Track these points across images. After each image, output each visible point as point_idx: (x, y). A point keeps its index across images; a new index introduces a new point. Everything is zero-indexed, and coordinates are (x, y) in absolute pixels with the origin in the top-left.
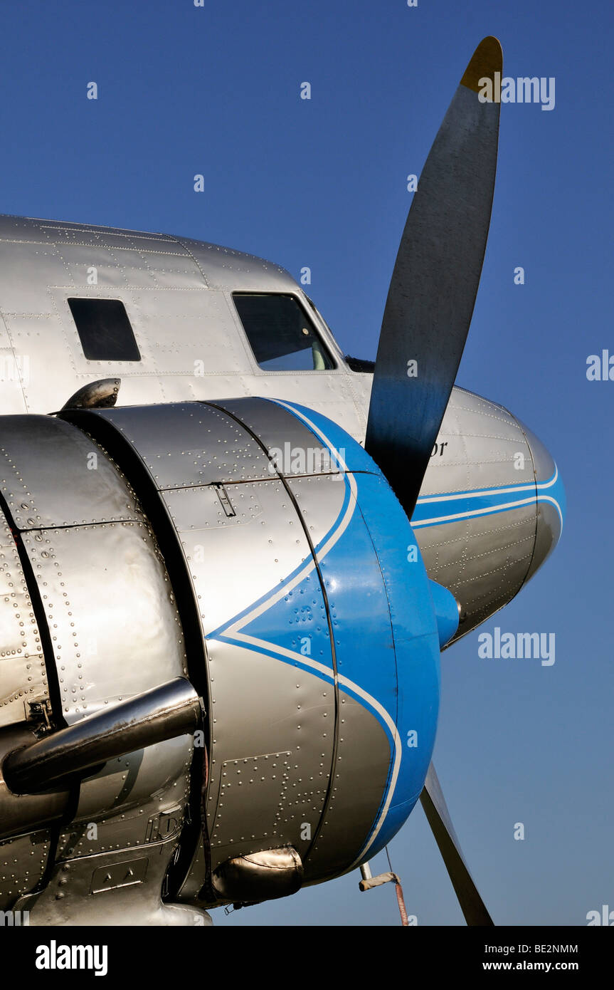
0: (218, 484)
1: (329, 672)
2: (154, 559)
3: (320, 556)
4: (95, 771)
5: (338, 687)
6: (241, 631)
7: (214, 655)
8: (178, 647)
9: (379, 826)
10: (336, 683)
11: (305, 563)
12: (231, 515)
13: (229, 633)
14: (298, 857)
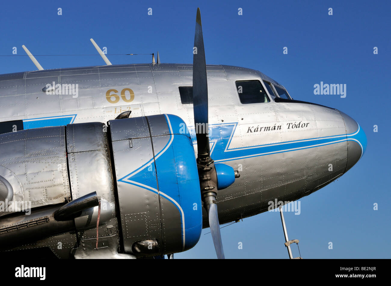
0: (130, 139)
1: (156, 191)
2: (105, 160)
3: (156, 158)
4: (79, 215)
5: (159, 195)
6: (128, 179)
7: (120, 186)
8: (109, 183)
9: (184, 234)
10: (159, 193)
11: (151, 160)
12: (131, 147)
13: (125, 180)
14: (157, 242)
